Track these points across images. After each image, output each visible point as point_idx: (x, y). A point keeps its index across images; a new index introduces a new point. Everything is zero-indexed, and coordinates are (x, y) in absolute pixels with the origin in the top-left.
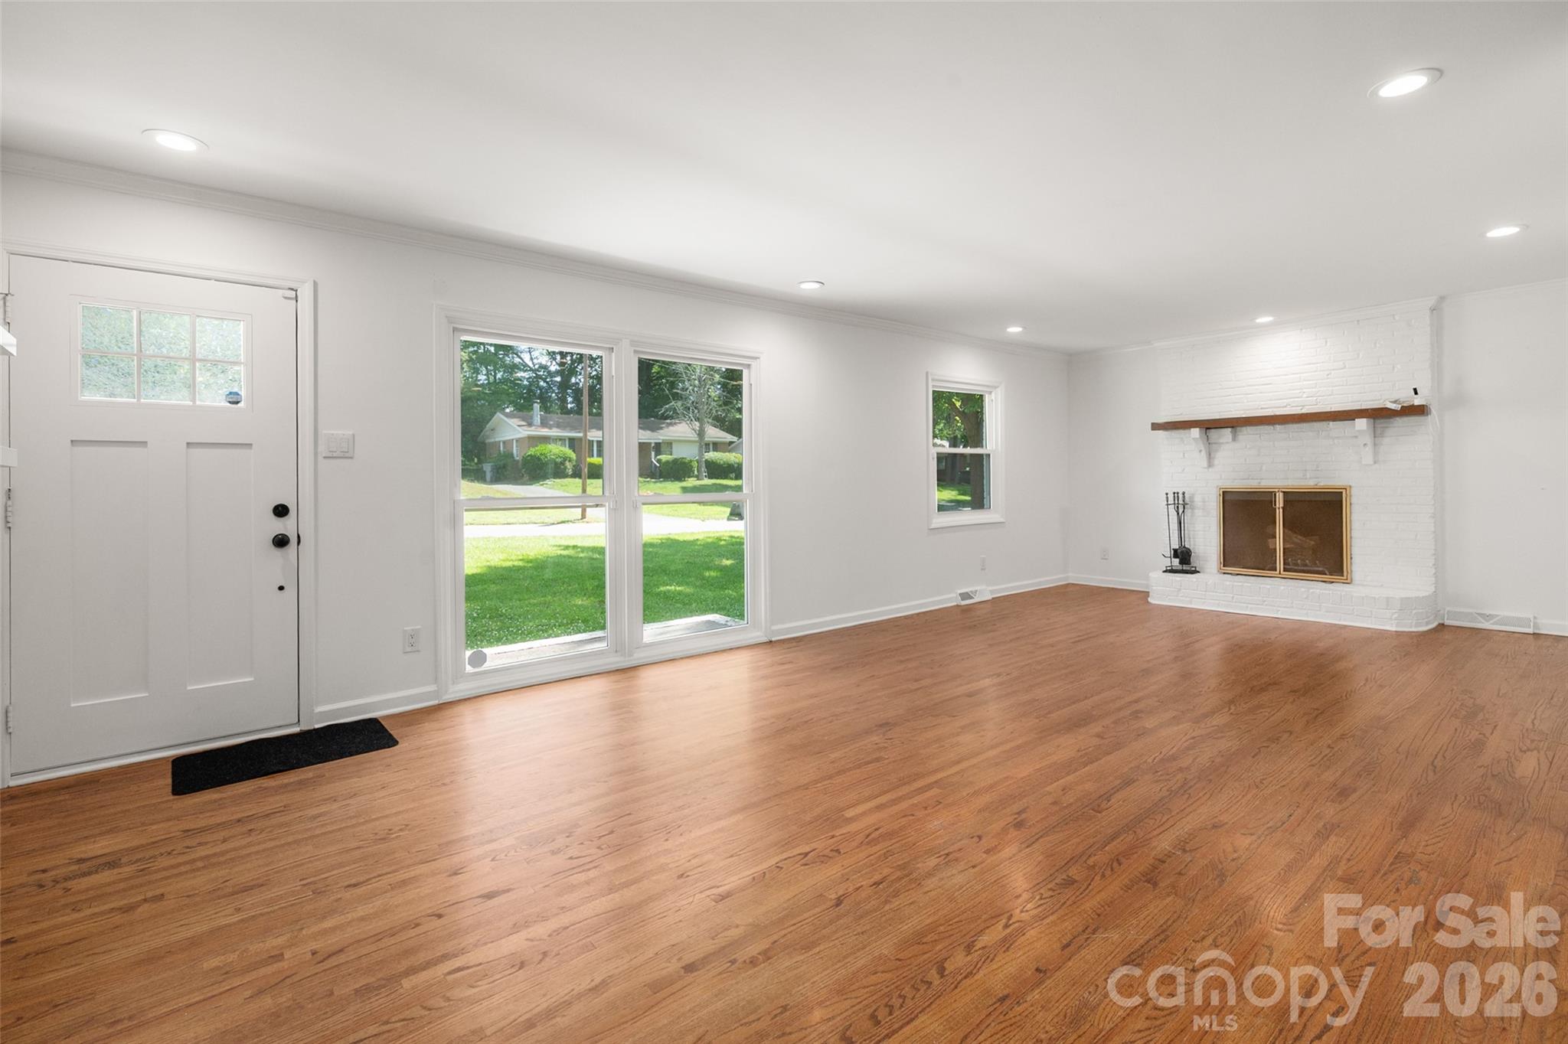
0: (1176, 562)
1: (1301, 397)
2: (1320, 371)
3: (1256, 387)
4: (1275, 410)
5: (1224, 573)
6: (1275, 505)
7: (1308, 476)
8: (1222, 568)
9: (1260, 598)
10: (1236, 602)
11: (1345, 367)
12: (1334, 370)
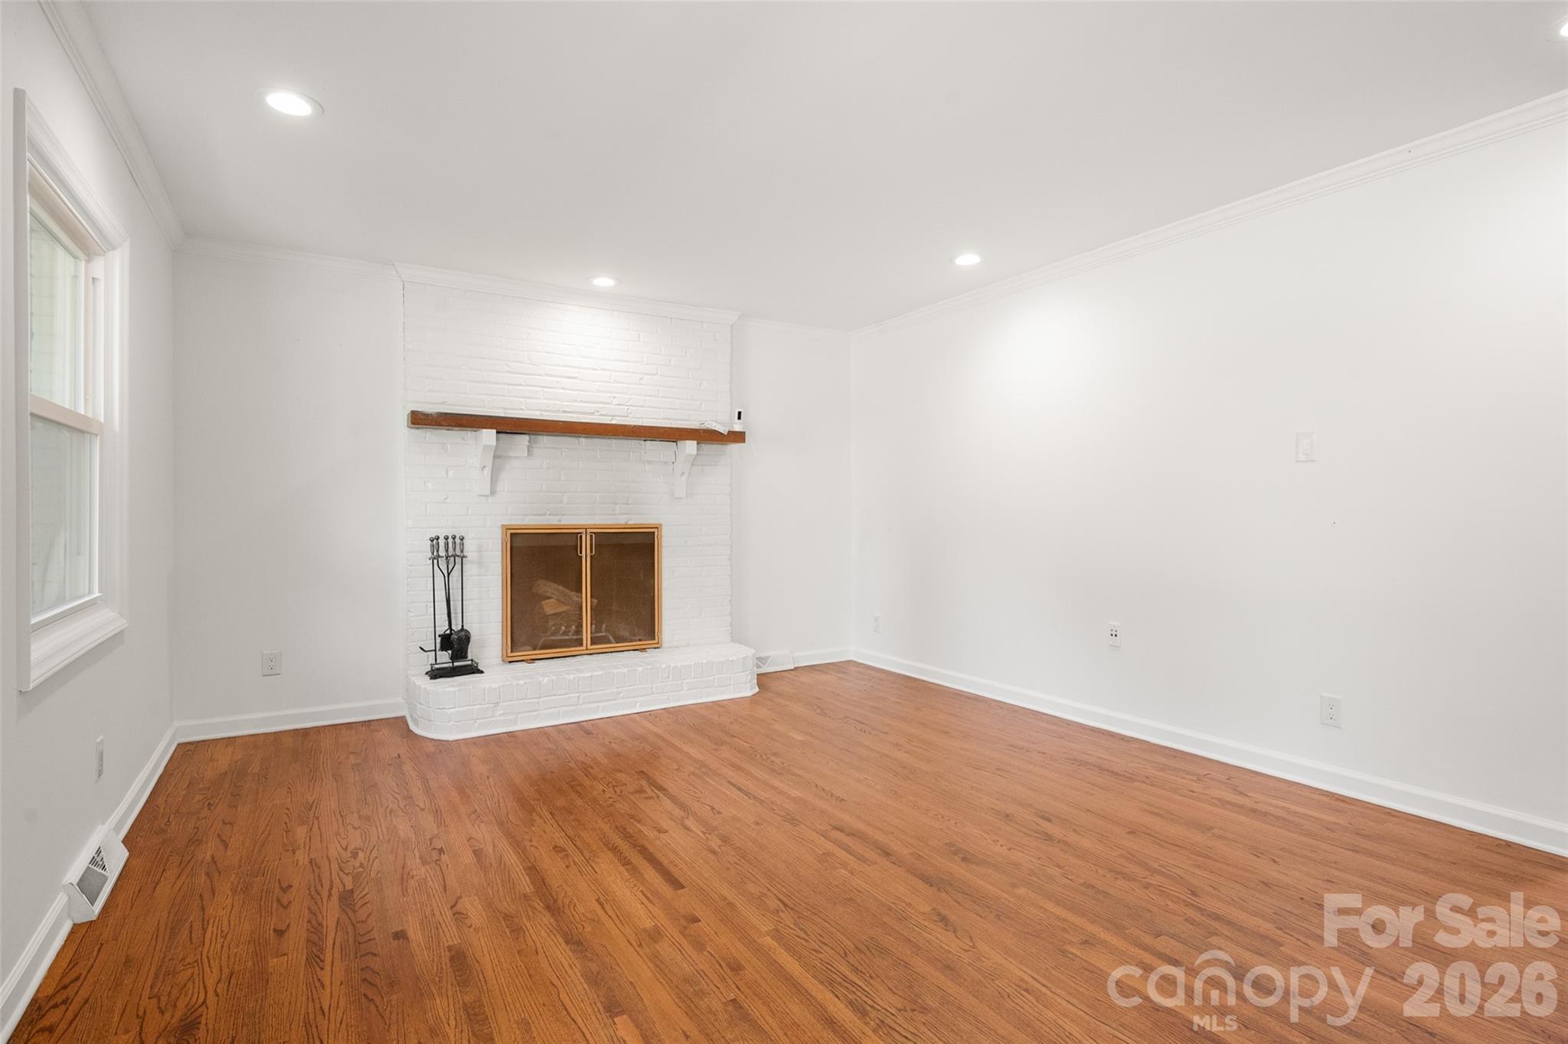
0: (444, 658)
1: (611, 404)
2: (633, 372)
3: (558, 379)
4: (580, 416)
5: (510, 662)
6: (581, 553)
7: (618, 512)
8: (510, 654)
9: (614, 690)
10: (583, 703)
11: (657, 373)
12: (646, 374)
